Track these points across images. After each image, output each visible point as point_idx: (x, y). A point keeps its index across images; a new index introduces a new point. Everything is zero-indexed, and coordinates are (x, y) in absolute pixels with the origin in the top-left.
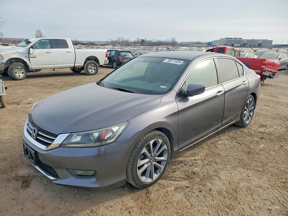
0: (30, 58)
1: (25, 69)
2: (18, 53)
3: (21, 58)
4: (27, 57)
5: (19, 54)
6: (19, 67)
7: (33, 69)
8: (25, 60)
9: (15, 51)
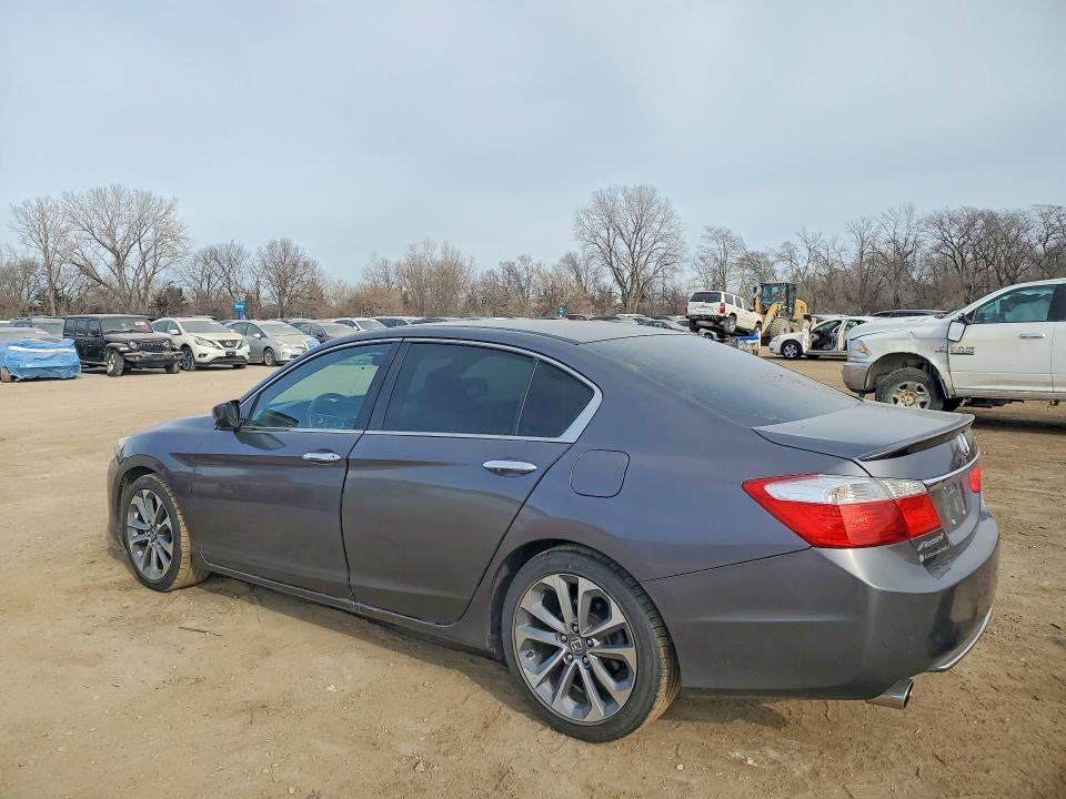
0: (951, 356)
1: (933, 392)
2: (915, 337)
3: (919, 353)
4: (941, 351)
5: (917, 341)
6: (909, 383)
7: (959, 393)
8: (934, 361)
9: (906, 332)
